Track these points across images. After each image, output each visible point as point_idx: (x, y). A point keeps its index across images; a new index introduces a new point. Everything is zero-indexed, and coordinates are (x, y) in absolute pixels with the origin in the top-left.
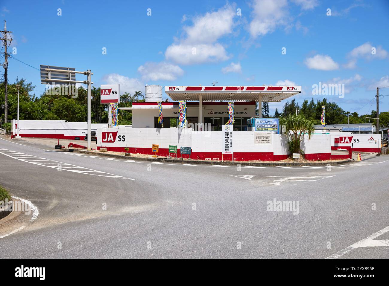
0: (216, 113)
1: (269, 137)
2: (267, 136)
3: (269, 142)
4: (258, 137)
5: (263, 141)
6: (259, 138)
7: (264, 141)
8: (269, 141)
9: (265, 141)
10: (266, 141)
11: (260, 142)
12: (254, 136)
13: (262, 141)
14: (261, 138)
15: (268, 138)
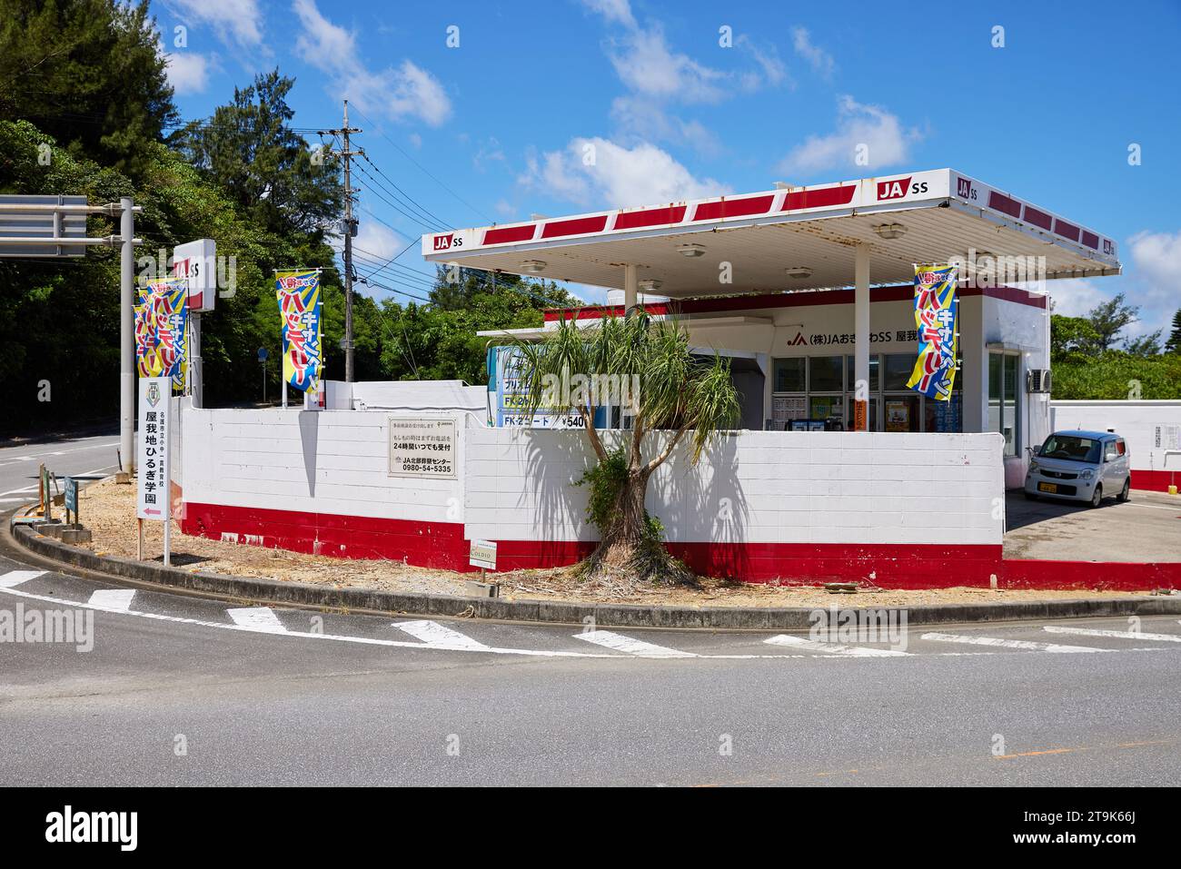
0: (818, 339)
1: (444, 443)
2: (438, 439)
3: (444, 467)
4: (402, 442)
5: (421, 465)
6: (405, 446)
7: (424, 460)
8: (444, 461)
9: (429, 461)
10: (432, 465)
11: (411, 465)
12: (384, 435)
13: (419, 460)
14: (412, 446)
15: (441, 447)
